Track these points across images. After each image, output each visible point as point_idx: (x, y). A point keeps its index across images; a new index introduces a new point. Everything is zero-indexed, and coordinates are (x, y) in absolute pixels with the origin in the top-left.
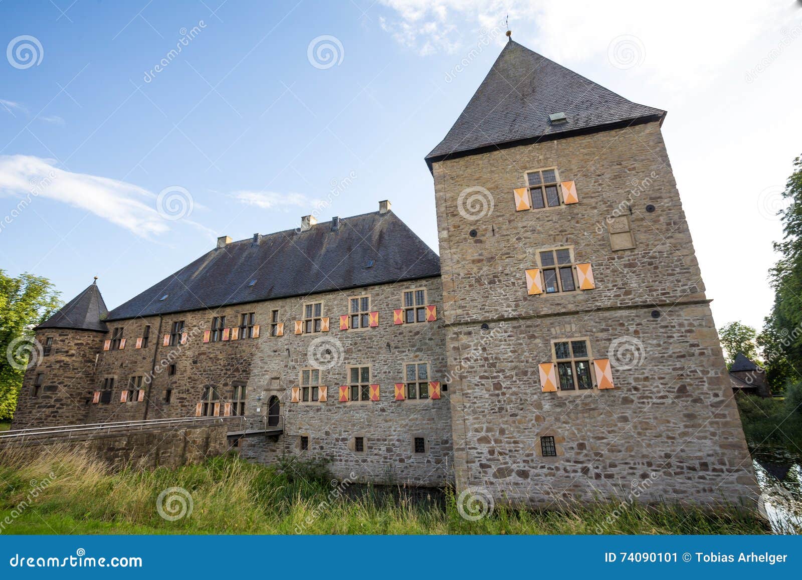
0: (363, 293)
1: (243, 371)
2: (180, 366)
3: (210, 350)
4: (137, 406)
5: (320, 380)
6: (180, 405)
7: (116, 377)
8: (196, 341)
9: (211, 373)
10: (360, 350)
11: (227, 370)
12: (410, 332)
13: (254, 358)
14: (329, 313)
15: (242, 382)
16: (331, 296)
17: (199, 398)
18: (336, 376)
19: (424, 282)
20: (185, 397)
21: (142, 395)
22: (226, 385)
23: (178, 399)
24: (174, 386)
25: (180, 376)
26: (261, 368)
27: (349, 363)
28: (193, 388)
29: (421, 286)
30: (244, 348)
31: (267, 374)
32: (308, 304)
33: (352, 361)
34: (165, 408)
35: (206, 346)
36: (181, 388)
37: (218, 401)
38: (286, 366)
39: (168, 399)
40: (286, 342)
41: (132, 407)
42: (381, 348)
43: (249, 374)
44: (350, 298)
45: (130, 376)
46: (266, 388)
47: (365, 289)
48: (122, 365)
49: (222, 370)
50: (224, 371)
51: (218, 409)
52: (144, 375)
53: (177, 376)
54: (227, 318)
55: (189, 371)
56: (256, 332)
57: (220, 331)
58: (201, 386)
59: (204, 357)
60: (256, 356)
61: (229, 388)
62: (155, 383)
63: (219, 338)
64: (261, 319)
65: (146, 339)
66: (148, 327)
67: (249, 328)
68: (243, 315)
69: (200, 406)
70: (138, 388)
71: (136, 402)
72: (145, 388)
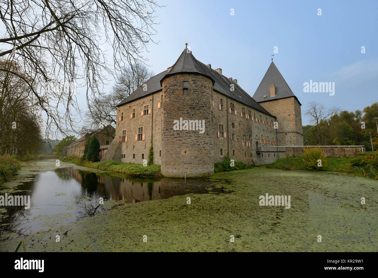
1: (251, 131)
3: (243, 121)
8: (238, 115)
9: (244, 130)
12: (272, 129)
15: (251, 135)
16: (263, 114)
17: (242, 139)
20: (238, 138)
21: (225, 135)
26: (254, 131)
28: (240, 135)
30: (250, 123)
31: (255, 134)
32: (260, 114)
34: (233, 142)
35: (242, 118)
36: (237, 134)
38: (258, 132)
39: (233, 138)
40: (257, 125)
41: (222, 140)
44: (266, 116)
45: (219, 124)
48: (214, 116)
50: (247, 130)
51: (247, 144)
52: (224, 125)
53: (235, 129)
54: (245, 110)
55: (238, 127)
56: (253, 118)
57: (244, 114)
58: (242, 135)
59: (241, 123)
60: (253, 127)
61: (248, 137)
62: (229, 130)
63: (244, 117)
64: (252, 114)
65: (222, 106)
66: (221, 100)
67: (250, 116)
68: (249, 111)
69: (243, 142)
70: (222, 131)
71: (223, 138)
72: (225, 132)
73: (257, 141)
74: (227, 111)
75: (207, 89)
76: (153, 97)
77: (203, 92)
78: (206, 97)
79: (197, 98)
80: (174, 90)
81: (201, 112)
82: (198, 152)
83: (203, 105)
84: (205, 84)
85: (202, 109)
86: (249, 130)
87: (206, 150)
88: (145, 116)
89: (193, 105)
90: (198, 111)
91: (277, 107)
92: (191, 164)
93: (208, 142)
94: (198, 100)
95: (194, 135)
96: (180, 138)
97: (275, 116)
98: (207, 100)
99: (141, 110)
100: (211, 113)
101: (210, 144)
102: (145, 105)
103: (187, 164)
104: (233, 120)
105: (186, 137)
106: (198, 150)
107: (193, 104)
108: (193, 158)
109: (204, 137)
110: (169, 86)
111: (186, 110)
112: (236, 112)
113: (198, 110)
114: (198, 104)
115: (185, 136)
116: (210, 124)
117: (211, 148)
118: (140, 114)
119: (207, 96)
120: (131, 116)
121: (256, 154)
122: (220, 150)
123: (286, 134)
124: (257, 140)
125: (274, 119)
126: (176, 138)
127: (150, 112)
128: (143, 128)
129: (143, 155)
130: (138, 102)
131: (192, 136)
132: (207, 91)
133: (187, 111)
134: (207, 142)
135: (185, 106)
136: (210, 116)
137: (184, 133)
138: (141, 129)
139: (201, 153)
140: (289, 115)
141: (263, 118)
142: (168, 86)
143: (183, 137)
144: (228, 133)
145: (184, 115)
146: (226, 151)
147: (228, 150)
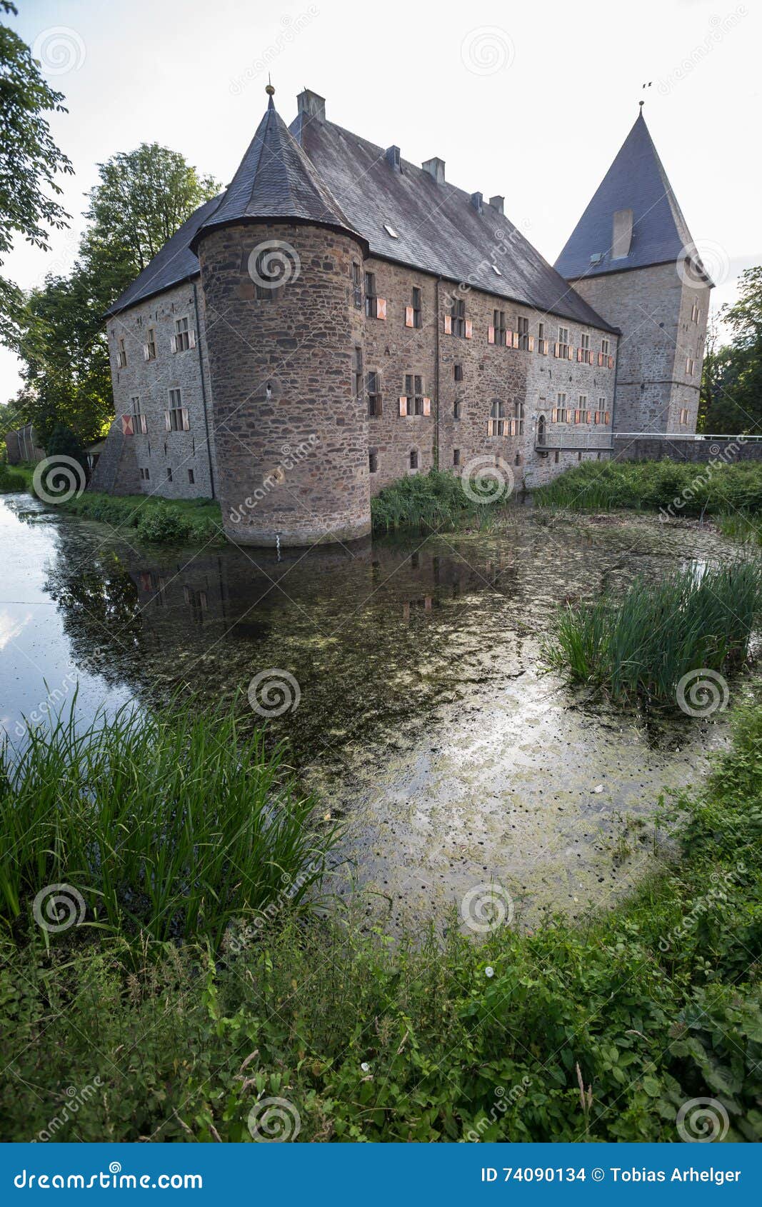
1: (521, 387)
2: (467, 369)
3: (494, 354)
4: (422, 421)
5: (566, 404)
6: (470, 422)
7: (380, 371)
8: (480, 337)
9: (495, 384)
10: (584, 382)
11: (509, 383)
12: (602, 373)
13: (528, 373)
14: (571, 342)
15: (521, 399)
16: (572, 326)
17: (488, 414)
18: (574, 402)
19: (609, 336)
20: (475, 412)
21: (427, 406)
22: (509, 401)
23: (467, 414)
24: (463, 396)
25: (468, 383)
26: (533, 385)
27: (580, 391)
28: (482, 401)
29: (608, 338)
30: (521, 360)
31: (537, 393)
32: (562, 327)
34: (455, 424)
35: (491, 347)
36: (470, 400)
37: (505, 419)
38: (549, 387)
39: (456, 414)
40: (549, 362)
41: (414, 424)
42: (592, 382)
43: (526, 390)
44: (582, 332)
45: (405, 373)
46: (536, 407)
47: (588, 328)
50: (507, 384)
51: (506, 428)
52: (424, 375)
53: (464, 384)
54: (507, 316)
55: (476, 378)
56: (532, 344)
57: (500, 332)
58: (489, 400)
59: (488, 362)
60: (531, 372)
61: (512, 404)
62: (441, 389)
63: (500, 340)
64: (533, 329)
65: (417, 311)
66: (416, 290)
67: (524, 338)
68: (520, 318)
69: (490, 423)
70: (418, 395)
71: (419, 416)
72: (428, 396)
73: (542, 418)
74: (436, 326)
75: (337, 274)
76: (195, 290)
77: (320, 286)
78: (333, 301)
79: (301, 309)
80: (228, 283)
81: (315, 355)
82: (312, 475)
83: (324, 330)
84: (326, 258)
85: (320, 343)
86: (516, 385)
87: (335, 468)
88: (183, 355)
89: (290, 332)
90: (305, 351)
91: (630, 296)
92: (293, 509)
93: (342, 444)
94: (304, 314)
95: (298, 427)
96: (255, 439)
97: (617, 329)
98: (334, 312)
99: (169, 332)
100: (353, 353)
101: (350, 450)
102: (177, 318)
103: (280, 510)
104: (456, 356)
105: (274, 435)
106: (311, 470)
107: (290, 328)
108: (296, 492)
109: (329, 432)
110: (214, 269)
111: (267, 349)
112: (469, 330)
113: (304, 347)
114: (306, 327)
115: (271, 432)
116: (349, 389)
117: (353, 460)
118: (168, 347)
119: (335, 297)
120: (146, 351)
121: (536, 454)
122: (408, 453)
123: (643, 387)
124: (543, 413)
125: (615, 338)
126: (246, 436)
127: (192, 339)
128: (182, 393)
129: (191, 472)
130: (157, 305)
131: (291, 432)
132: (335, 278)
133: (270, 352)
134: (338, 446)
135: (262, 336)
136: (350, 364)
137: (266, 423)
138: (175, 395)
139: (320, 479)
140: (662, 325)
141: (571, 340)
142: (210, 268)
143: (264, 434)
144: (436, 402)
145: (263, 366)
146: (431, 455)
147: (435, 451)
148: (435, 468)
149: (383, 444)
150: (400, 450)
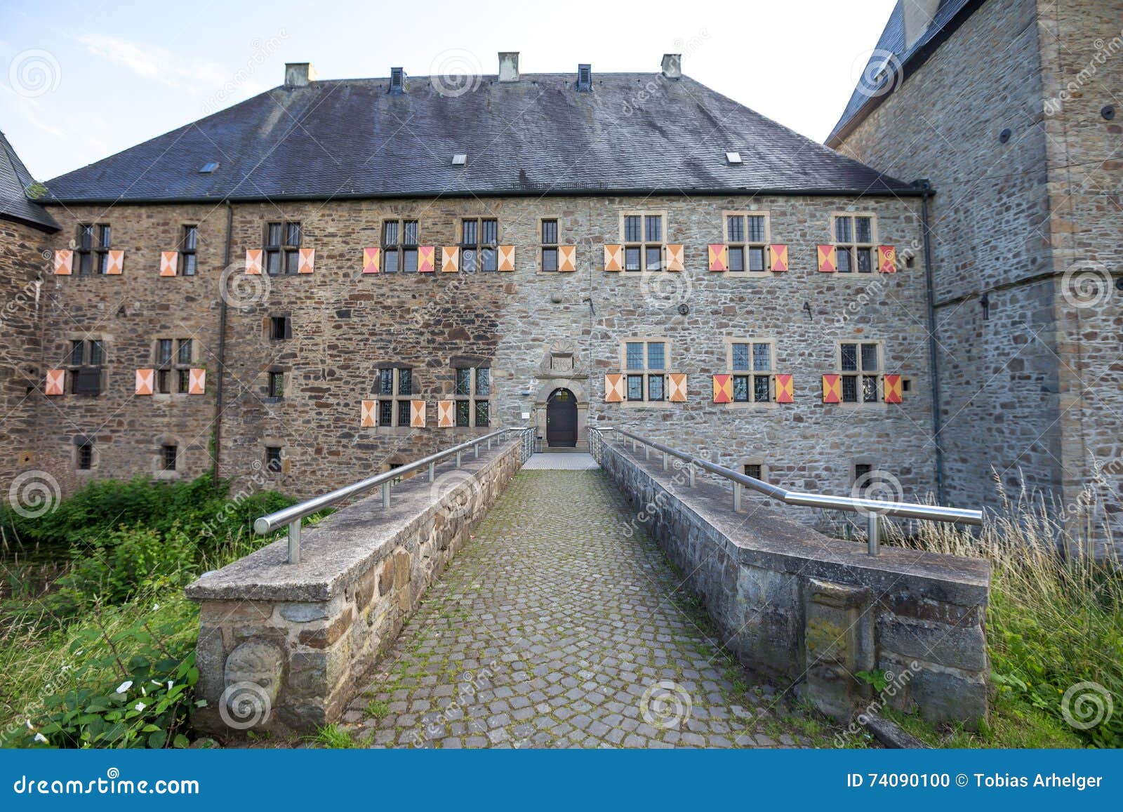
0: (754, 207)
1: (479, 337)
2: (302, 320)
3: (385, 290)
4: (188, 403)
5: (668, 363)
6: (312, 402)
7: (107, 338)
8: (339, 268)
9: (389, 337)
10: (752, 312)
11: (433, 333)
12: (848, 287)
13: (503, 312)
14: (680, 236)
15: (479, 360)
16: (681, 205)
17: (363, 389)
18: (704, 357)
19: (872, 203)
20: (325, 386)
21: (197, 381)
22: (436, 363)
23: (303, 390)
24: (291, 362)
25: (306, 342)
26: (523, 332)
27: (729, 334)
29: (866, 209)
30: (476, 290)
31: (540, 346)
32: (631, 213)
33: (735, 331)
34: (272, 411)
35: (372, 280)
37: (419, 396)
38: (587, 332)
39: (273, 391)
40: (583, 285)
41: (172, 406)
42: (792, 311)
43: (495, 343)
44: (725, 213)
45: (155, 337)
46: (540, 373)
47: (757, 201)
48: (122, 310)
49: (422, 334)
50: (428, 336)
51: (418, 414)
52: (196, 336)
53: (294, 344)
54: (425, 223)
55: (329, 331)
56: (511, 259)
57: (404, 250)
58: (366, 365)
59: (367, 304)
63: (402, 266)
64: (514, 232)
65: (191, 254)
66: (190, 228)
68: (471, 221)
69: (370, 403)
70: (182, 365)
71: (184, 395)
72: (204, 365)
73: (560, 392)
86: (460, 334)
97: (921, 182)
104: (276, 304)
112: (311, 260)
123: (984, 303)
124: (562, 382)
140: (1005, 137)
141: (679, 232)
144: (221, 372)
146: (207, 452)
147: (216, 447)
148: (215, 471)
149: (107, 432)
150: (138, 442)
